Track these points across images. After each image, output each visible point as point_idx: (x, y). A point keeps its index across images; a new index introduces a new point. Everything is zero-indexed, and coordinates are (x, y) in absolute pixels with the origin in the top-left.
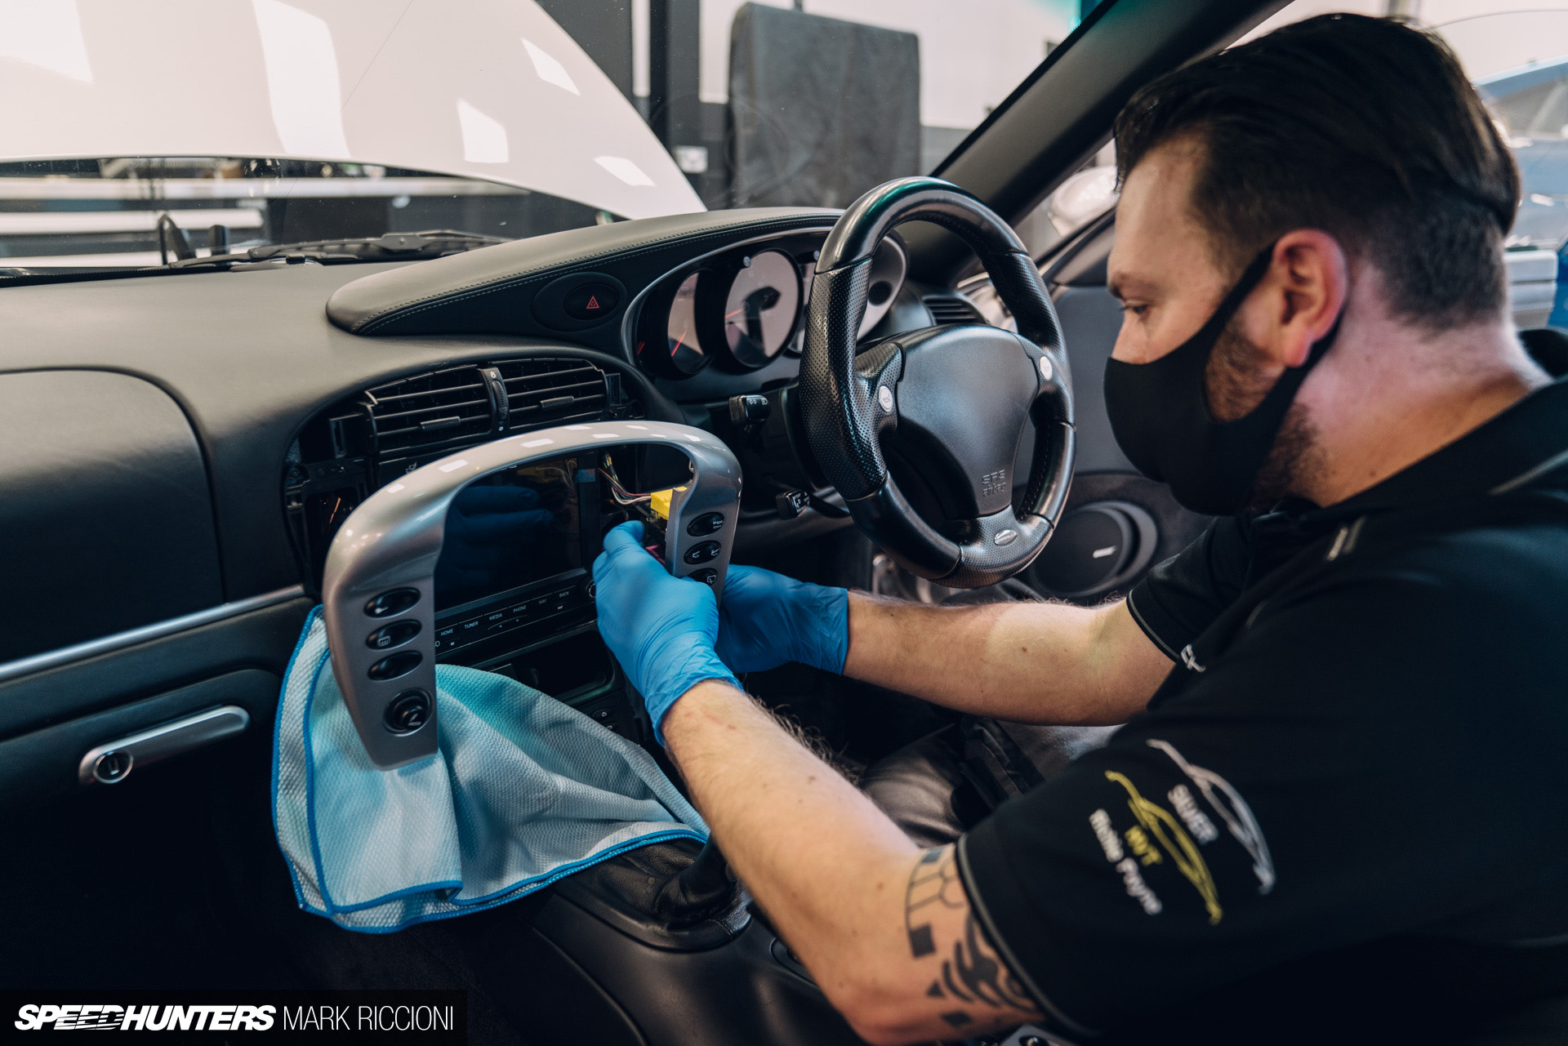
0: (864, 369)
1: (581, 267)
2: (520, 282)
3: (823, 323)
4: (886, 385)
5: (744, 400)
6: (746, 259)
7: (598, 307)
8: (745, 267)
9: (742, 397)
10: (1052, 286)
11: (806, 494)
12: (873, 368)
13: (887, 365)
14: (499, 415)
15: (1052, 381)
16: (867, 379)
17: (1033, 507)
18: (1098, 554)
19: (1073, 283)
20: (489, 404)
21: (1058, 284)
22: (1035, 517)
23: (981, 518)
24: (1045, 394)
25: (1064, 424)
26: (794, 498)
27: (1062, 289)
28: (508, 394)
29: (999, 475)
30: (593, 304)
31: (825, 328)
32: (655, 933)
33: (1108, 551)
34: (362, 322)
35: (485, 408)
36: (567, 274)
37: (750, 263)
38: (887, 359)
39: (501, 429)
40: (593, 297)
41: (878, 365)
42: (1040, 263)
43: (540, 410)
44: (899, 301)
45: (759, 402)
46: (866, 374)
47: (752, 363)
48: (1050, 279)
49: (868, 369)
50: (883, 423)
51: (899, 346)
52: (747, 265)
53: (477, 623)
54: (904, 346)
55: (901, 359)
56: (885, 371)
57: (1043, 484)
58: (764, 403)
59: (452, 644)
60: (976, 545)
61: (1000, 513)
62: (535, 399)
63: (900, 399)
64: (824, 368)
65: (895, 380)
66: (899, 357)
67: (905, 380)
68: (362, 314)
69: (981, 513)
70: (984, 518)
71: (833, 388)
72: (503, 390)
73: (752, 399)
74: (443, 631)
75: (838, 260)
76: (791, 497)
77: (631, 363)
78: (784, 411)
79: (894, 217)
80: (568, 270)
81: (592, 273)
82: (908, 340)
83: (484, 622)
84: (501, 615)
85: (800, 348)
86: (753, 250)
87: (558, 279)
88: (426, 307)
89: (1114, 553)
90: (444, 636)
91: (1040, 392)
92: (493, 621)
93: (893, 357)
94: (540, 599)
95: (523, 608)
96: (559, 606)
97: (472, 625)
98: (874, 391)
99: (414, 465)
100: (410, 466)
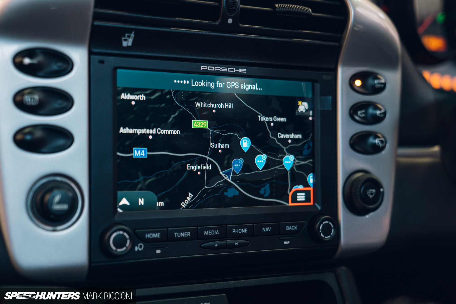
14: (228, 5)
59: (158, 251)
83: (198, 235)
94: (265, 227)
95: (244, 231)
96: (286, 240)
97: (183, 235)
99: (132, 35)
100: (127, 37)
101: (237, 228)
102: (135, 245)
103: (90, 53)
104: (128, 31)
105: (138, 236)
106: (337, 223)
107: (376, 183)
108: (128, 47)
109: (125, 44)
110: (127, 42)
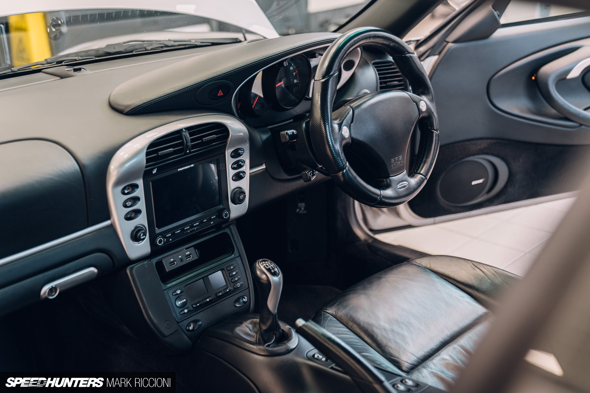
0: (336, 119)
1: (214, 79)
2: (190, 88)
4: (346, 126)
5: (287, 133)
6: (285, 62)
7: (222, 94)
8: (284, 66)
9: (286, 132)
11: (314, 171)
12: (340, 119)
13: (346, 117)
14: (187, 146)
15: (426, 112)
16: (337, 124)
17: (417, 170)
18: (474, 183)
19: (455, 42)
20: (183, 142)
21: (448, 42)
22: (417, 175)
23: (391, 178)
24: (423, 118)
25: (433, 131)
26: (309, 173)
27: (450, 45)
28: (190, 137)
29: (399, 158)
30: (220, 93)
32: (260, 349)
33: (481, 181)
34: (128, 110)
35: (182, 144)
36: (209, 83)
38: (346, 114)
39: (188, 151)
40: (220, 91)
41: (342, 117)
43: (202, 142)
44: (360, 66)
45: (293, 133)
46: (337, 121)
47: (289, 107)
48: (444, 39)
49: (338, 119)
50: (344, 142)
51: (351, 107)
53: (180, 231)
54: (354, 107)
55: (352, 114)
56: (345, 120)
57: (422, 159)
58: (295, 133)
59: (171, 240)
60: (389, 189)
61: (400, 175)
62: (200, 138)
63: (352, 131)
65: (350, 123)
66: (351, 112)
67: (354, 122)
68: (128, 106)
69: (391, 176)
70: (392, 177)
72: (188, 135)
73: (290, 132)
74: (167, 235)
76: (308, 172)
77: (237, 116)
78: (304, 133)
80: (210, 81)
81: (220, 81)
82: (355, 104)
83: (183, 230)
84: (189, 227)
85: (310, 96)
87: (206, 85)
88: (153, 102)
89: (484, 182)
90: (168, 237)
91: (420, 117)
92: (186, 229)
93: (349, 113)
94: (204, 220)
95: (198, 224)
96: (212, 222)
97: (178, 232)
98: (341, 129)
99: (156, 169)
100: (154, 170)
101: (195, 224)
102: (164, 240)
103: (143, 179)
104: (155, 168)
105: (164, 237)
106: (229, 210)
107: (244, 193)
108: (155, 173)
109: (154, 173)
110: (155, 172)
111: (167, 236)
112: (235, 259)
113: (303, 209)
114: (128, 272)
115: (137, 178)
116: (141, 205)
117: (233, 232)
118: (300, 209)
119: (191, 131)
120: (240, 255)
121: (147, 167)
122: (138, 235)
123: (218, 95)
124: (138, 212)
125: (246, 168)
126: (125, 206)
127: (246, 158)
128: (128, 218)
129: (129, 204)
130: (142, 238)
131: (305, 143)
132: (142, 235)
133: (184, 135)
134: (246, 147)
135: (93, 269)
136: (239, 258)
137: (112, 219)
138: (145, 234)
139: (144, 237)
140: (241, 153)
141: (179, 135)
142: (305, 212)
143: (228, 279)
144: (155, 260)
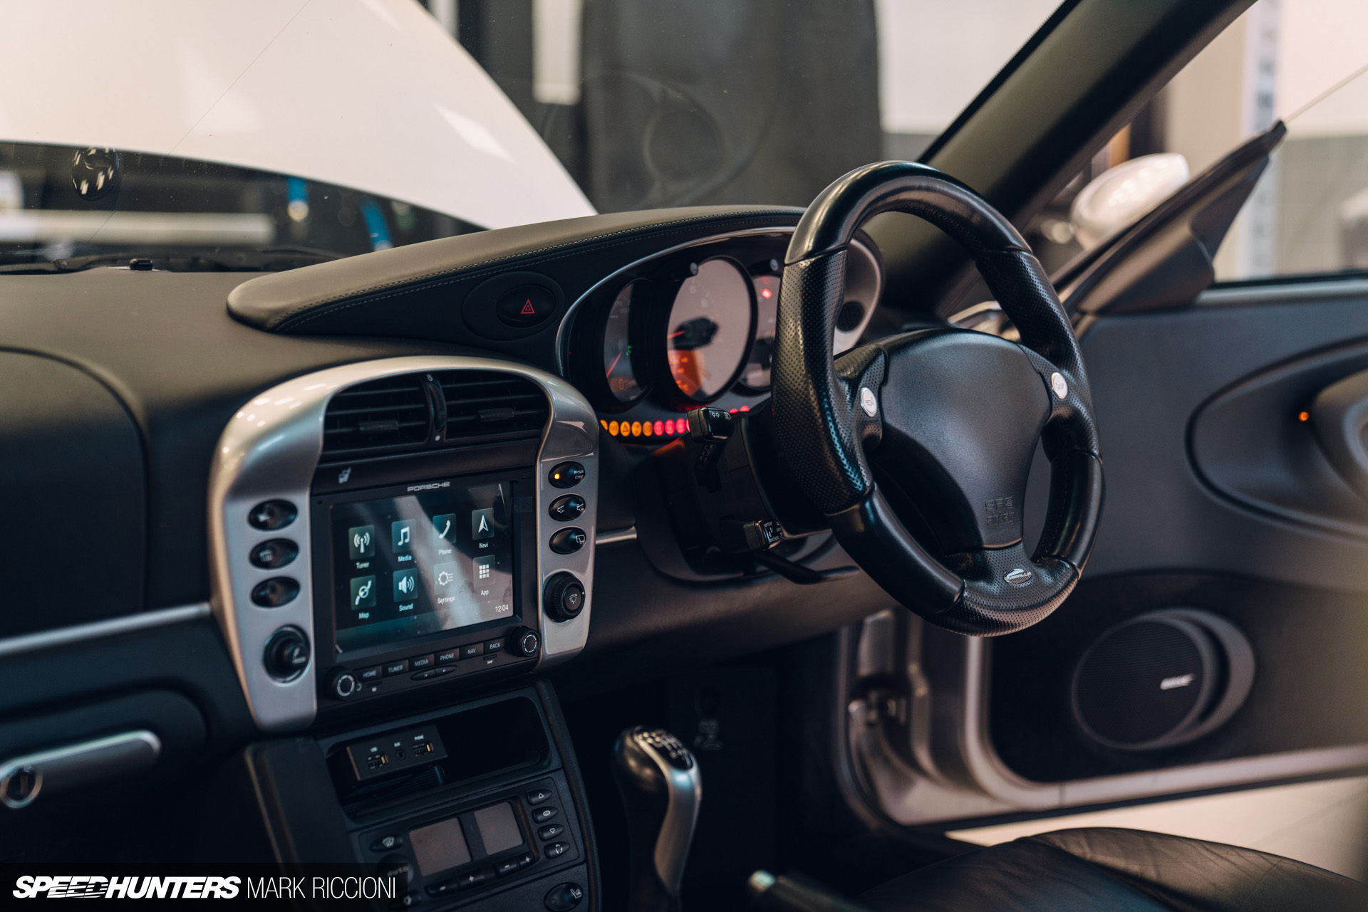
1: (516, 265)
2: (451, 280)
3: (796, 328)
4: (868, 387)
6: (693, 266)
7: (533, 312)
8: (691, 275)
10: (1076, 316)
12: (853, 371)
13: (868, 367)
14: (436, 423)
15: (1066, 402)
16: (847, 380)
18: (1168, 684)
19: (1103, 311)
20: (427, 409)
21: (1084, 313)
23: (987, 552)
24: (1061, 420)
25: (1087, 454)
26: (766, 525)
27: (1088, 320)
28: (447, 400)
29: (1005, 502)
30: (528, 309)
31: (799, 333)
33: (1183, 681)
34: (279, 318)
35: (422, 414)
36: (501, 273)
37: (697, 270)
38: (868, 361)
39: (437, 440)
40: (528, 301)
41: (859, 370)
42: (1060, 286)
45: (723, 416)
46: (846, 375)
48: (1073, 307)
49: (847, 371)
50: (866, 431)
51: (882, 351)
52: (694, 273)
53: (401, 668)
54: (887, 348)
55: (884, 364)
56: (867, 373)
58: (727, 418)
59: (375, 689)
60: (986, 581)
61: (1009, 550)
62: (474, 409)
63: (885, 405)
64: (801, 377)
65: (879, 384)
66: (881, 362)
67: (889, 383)
68: (278, 311)
69: (986, 546)
70: (990, 552)
71: (813, 399)
72: (441, 394)
74: (366, 671)
75: (810, 249)
76: (761, 525)
79: (870, 204)
80: (503, 268)
81: (527, 274)
82: (891, 343)
83: (410, 667)
84: (427, 662)
86: (703, 255)
87: (493, 278)
89: (1191, 685)
90: (367, 678)
91: (1053, 415)
92: (419, 668)
93: (875, 359)
94: (470, 649)
95: (451, 656)
96: (490, 659)
97: (396, 669)
98: (855, 395)
99: (349, 471)
100: (344, 472)
101: (444, 655)
102: (356, 686)
103: (312, 495)
104: (346, 467)
105: (359, 679)
106: (539, 634)
107: (579, 587)
108: (344, 483)
109: (341, 480)
110: (344, 479)
111: (365, 675)
112: (550, 775)
113: (711, 736)
114: (249, 759)
115: (296, 486)
116: (301, 568)
117: (547, 698)
118: (705, 736)
119: (449, 386)
120: (563, 767)
121: (323, 459)
122: (287, 652)
123: (522, 312)
124: (291, 586)
125: (587, 520)
126: (256, 560)
127: (587, 489)
128: (263, 596)
129: (267, 555)
130: (296, 661)
131: (749, 465)
132: (297, 652)
133: (431, 391)
134: (590, 461)
135: (147, 737)
136: (562, 772)
137: (214, 601)
138: (305, 653)
139: (303, 659)
140: (578, 474)
141: (417, 389)
142: (718, 746)
143: (530, 828)
144: (327, 743)
